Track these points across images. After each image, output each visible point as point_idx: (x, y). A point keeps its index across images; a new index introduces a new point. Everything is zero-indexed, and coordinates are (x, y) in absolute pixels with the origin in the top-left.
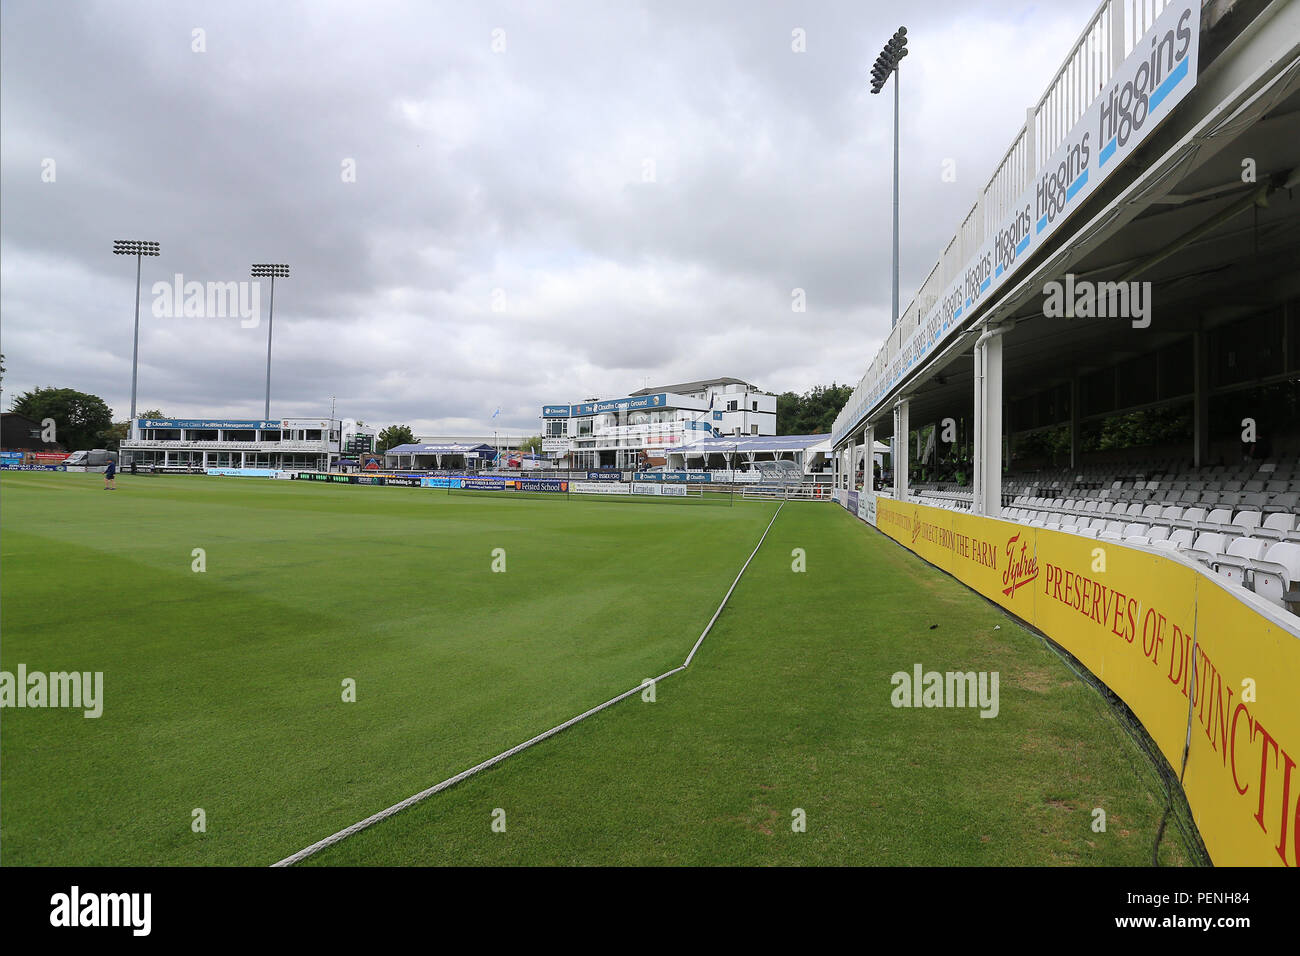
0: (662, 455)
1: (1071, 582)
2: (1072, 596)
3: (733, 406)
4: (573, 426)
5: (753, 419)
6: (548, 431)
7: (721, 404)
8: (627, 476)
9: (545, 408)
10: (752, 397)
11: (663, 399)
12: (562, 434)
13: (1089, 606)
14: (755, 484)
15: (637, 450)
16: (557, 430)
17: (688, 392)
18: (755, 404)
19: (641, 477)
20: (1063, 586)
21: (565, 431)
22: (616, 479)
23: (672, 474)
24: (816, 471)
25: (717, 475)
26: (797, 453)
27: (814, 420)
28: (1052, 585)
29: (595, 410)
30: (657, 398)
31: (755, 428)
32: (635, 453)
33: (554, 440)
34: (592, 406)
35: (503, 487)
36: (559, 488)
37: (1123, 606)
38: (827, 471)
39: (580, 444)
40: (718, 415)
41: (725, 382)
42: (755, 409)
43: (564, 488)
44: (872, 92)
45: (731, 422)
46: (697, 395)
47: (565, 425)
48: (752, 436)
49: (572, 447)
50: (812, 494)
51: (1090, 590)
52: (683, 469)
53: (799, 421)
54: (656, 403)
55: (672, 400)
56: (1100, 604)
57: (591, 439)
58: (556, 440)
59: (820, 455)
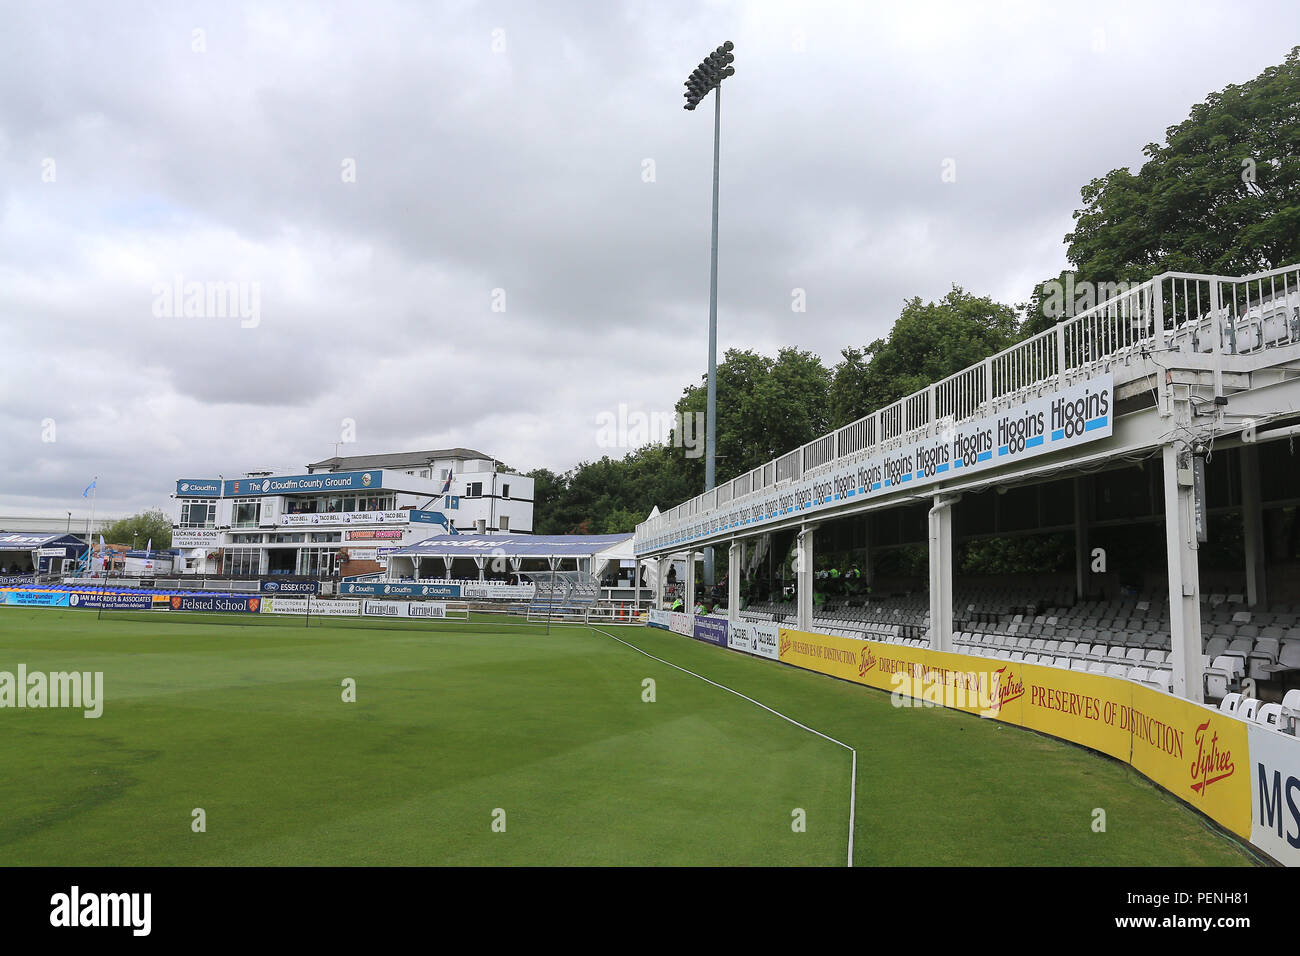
0: (374, 558)
1: (1052, 694)
2: (1054, 703)
3: (476, 490)
4: (225, 511)
5: (503, 507)
6: (184, 517)
7: (459, 488)
8: (326, 587)
9: (180, 483)
10: (502, 479)
11: (377, 477)
12: (207, 522)
13: (1067, 706)
14: (528, 601)
15: (332, 550)
16: (198, 515)
17: (404, 467)
18: (506, 488)
19: (351, 589)
20: (1046, 698)
21: (212, 518)
22: (309, 592)
23: (398, 586)
24: (609, 584)
25: (469, 587)
26: (582, 560)
27: (579, 510)
28: (1037, 699)
29: (265, 488)
30: (368, 476)
31: (505, 520)
32: (328, 553)
33: (192, 530)
34: (261, 482)
35: (148, 605)
36: (244, 606)
37: (1091, 703)
38: (624, 585)
39: (235, 538)
40: (454, 502)
41: (462, 455)
42: (506, 493)
43: (253, 607)
44: (685, 107)
45: (472, 512)
46: (417, 472)
47: (213, 509)
48: (501, 533)
49: (221, 542)
50: (614, 616)
51: (1067, 698)
52: (411, 577)
53: (558, 510)
54: (367, 484)
55: (391, 480)
56: (1076, 705)
57: (255, 530)
58: (197, 530)
59: (614, 563)
